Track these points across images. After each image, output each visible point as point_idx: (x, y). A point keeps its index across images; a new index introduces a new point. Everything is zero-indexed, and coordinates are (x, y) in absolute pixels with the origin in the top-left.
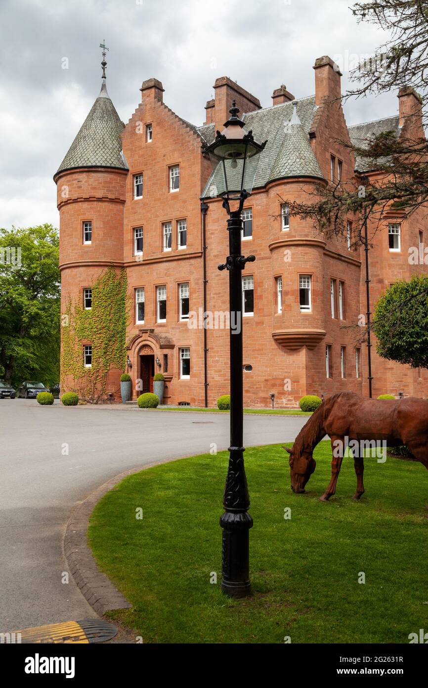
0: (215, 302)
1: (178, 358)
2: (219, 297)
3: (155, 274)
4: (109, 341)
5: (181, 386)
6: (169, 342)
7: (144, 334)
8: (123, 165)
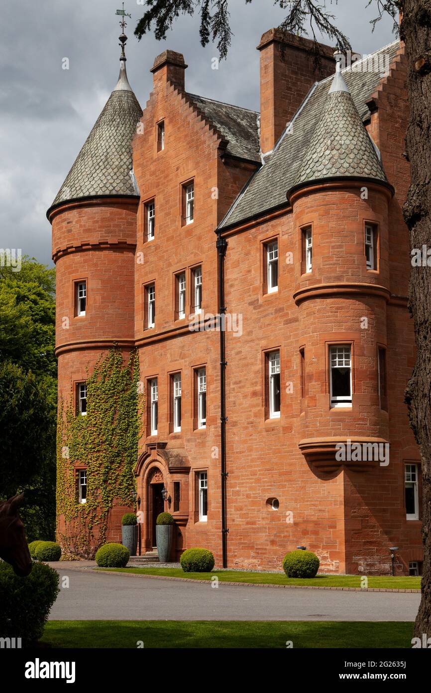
0: (235, 397)
1: (194, 488)
2: (240, 388)
3: (168, 356)
4: (112, 463)
5: (198, 533)
6: (181, 462)
7: (152, 451)
8: (132, 190)
